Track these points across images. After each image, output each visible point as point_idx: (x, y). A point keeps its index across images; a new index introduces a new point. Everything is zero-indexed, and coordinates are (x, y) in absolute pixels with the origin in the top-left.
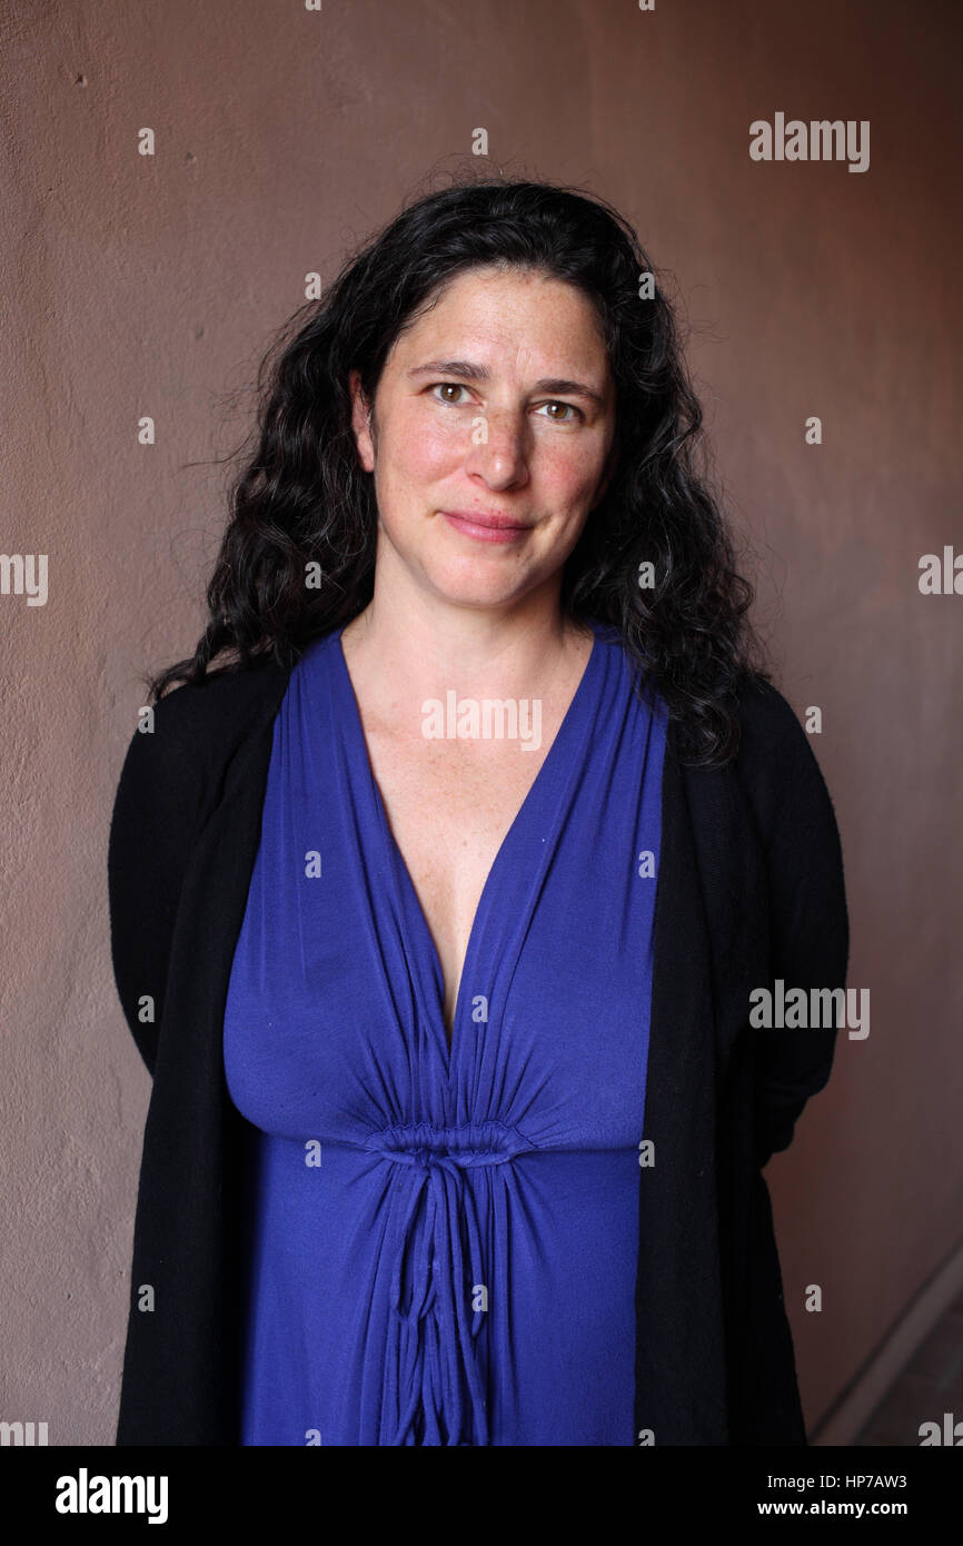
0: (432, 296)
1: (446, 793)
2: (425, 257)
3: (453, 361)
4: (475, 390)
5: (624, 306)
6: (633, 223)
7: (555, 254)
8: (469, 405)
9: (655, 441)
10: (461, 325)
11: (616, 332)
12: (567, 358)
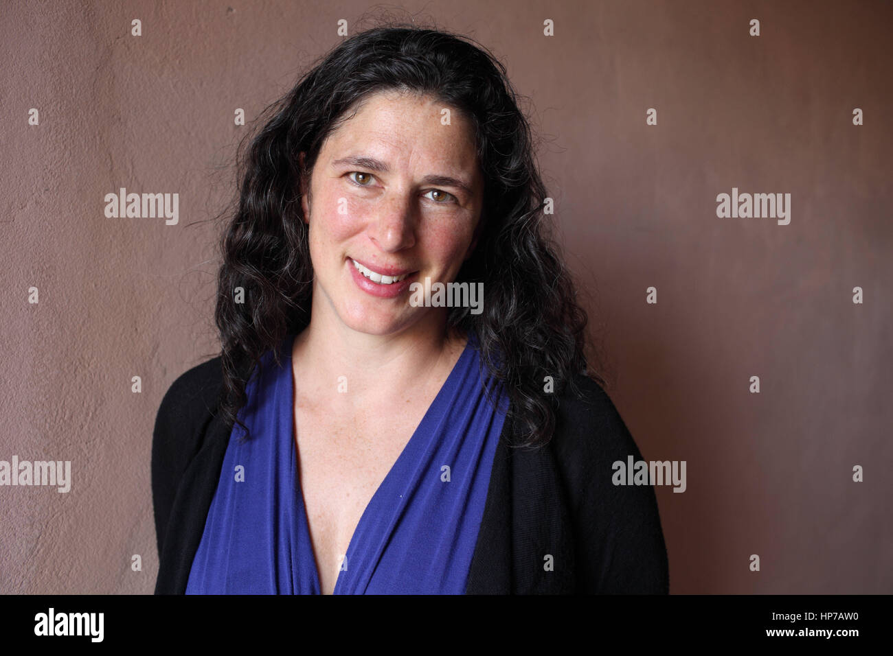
0: (353, 108)
1: (340, 457)
2: (350, 80)
3: (364, 157)
4: (379, 178)
5: (492, 123)
6: (503, 62)
7: (442, 85)
8: (375, 187)
9: (513, 215)
10: (371, 132)
11: (484, 142)
12: (447, 160)
